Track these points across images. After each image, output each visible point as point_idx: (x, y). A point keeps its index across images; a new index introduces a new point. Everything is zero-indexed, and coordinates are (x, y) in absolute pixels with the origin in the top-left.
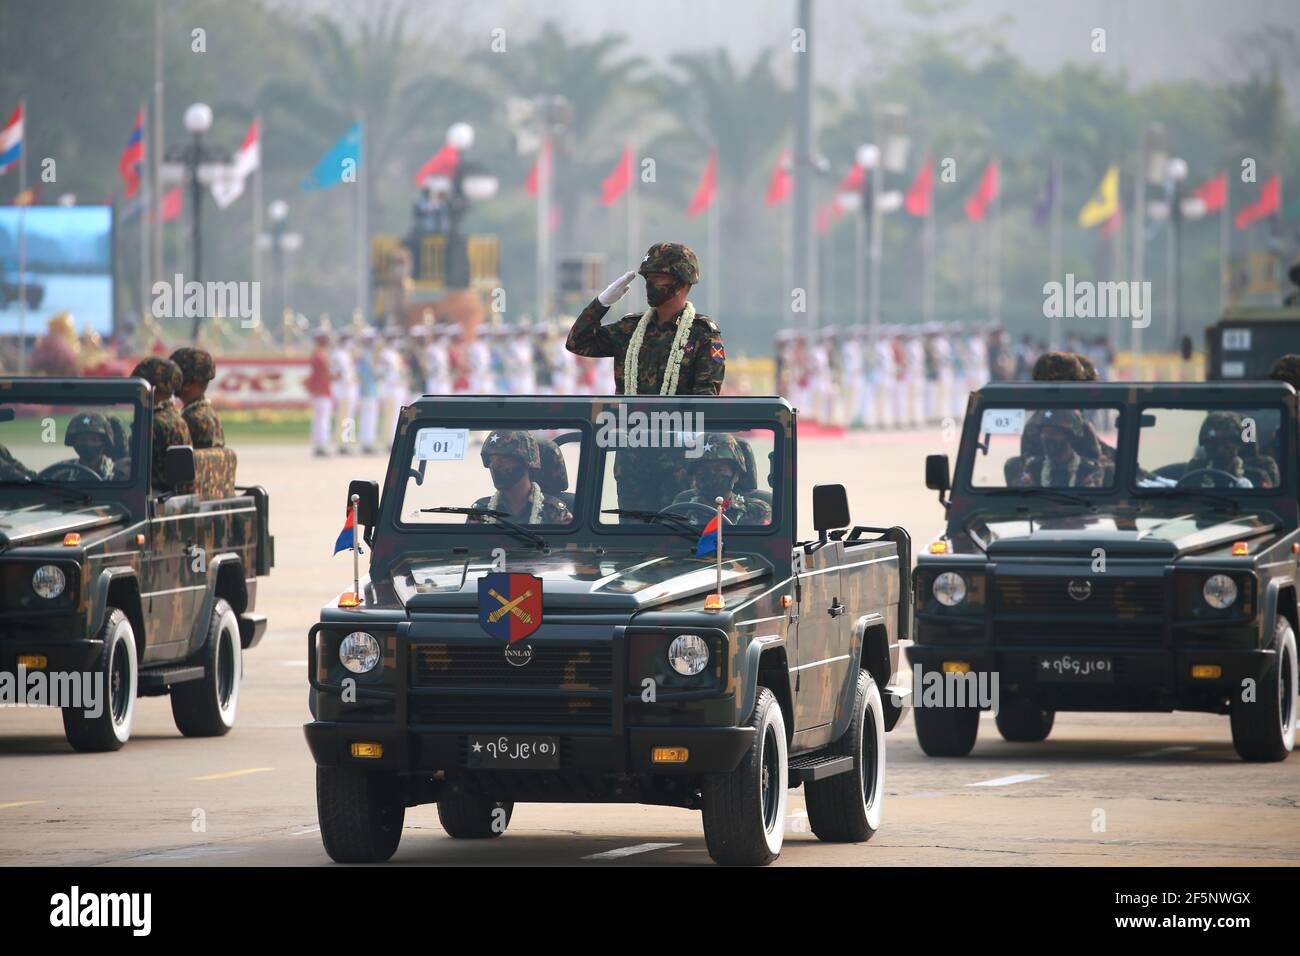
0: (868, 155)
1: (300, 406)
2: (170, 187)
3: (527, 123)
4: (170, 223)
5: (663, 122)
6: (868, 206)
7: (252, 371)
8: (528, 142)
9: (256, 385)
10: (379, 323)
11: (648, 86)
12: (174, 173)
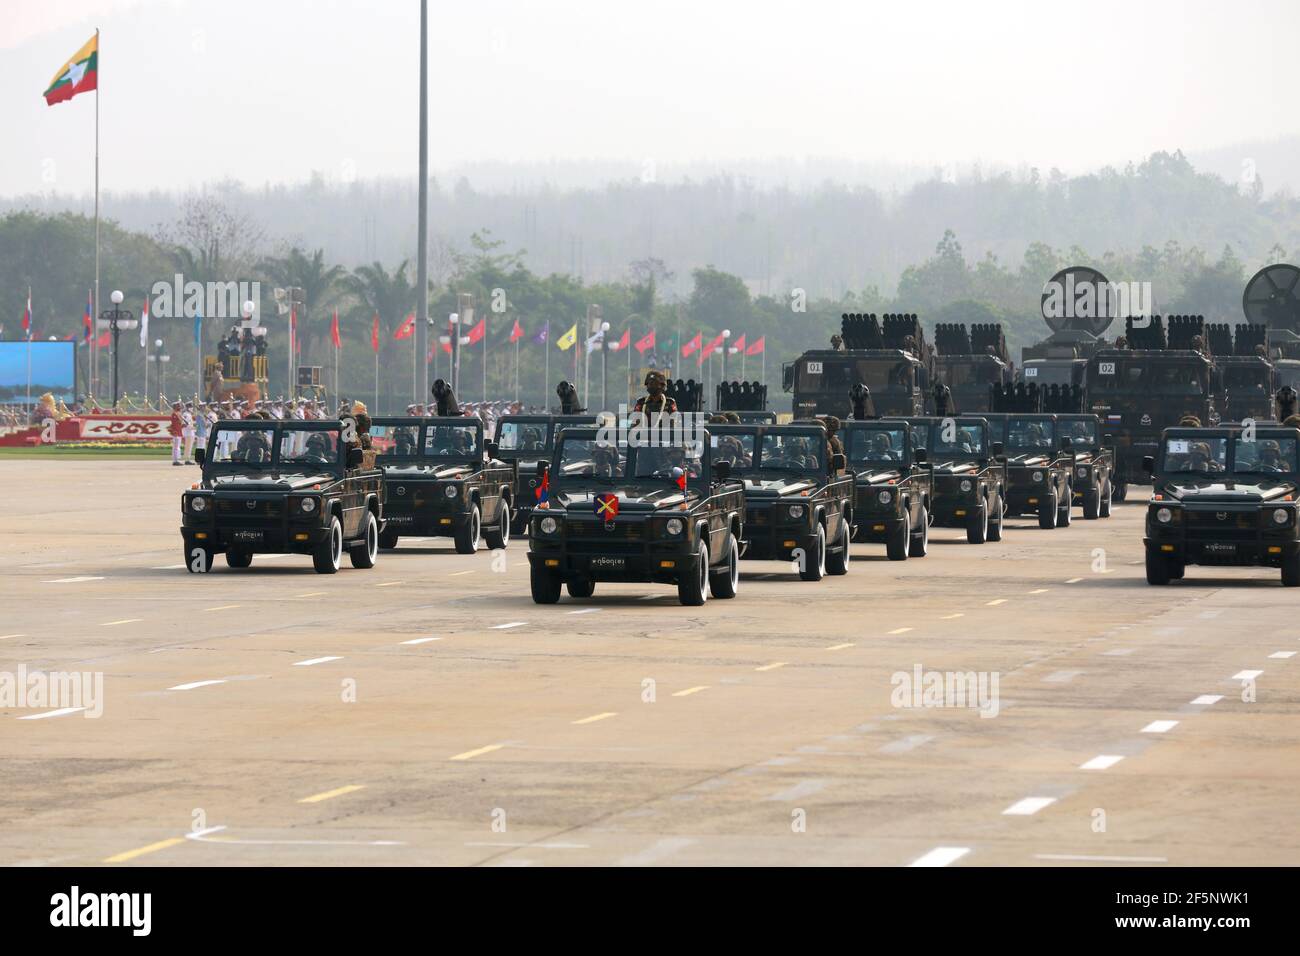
0: (454, 317)
1: (168, 440)
2: (104, 331)
3: (282, 299)
4: (102, 349)
5: (353, 301)
6: (454, 342)
7: (143, 423)
8: (283, 309)
9: (145, 431)
10: (208, 400)
11: (345, 282)
12: (106, 324)
